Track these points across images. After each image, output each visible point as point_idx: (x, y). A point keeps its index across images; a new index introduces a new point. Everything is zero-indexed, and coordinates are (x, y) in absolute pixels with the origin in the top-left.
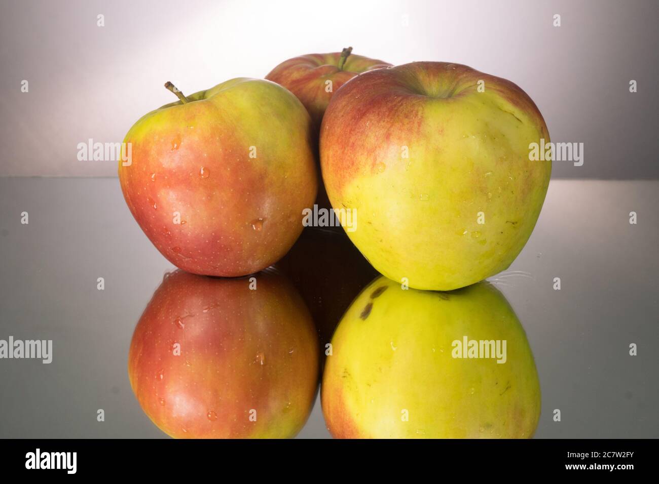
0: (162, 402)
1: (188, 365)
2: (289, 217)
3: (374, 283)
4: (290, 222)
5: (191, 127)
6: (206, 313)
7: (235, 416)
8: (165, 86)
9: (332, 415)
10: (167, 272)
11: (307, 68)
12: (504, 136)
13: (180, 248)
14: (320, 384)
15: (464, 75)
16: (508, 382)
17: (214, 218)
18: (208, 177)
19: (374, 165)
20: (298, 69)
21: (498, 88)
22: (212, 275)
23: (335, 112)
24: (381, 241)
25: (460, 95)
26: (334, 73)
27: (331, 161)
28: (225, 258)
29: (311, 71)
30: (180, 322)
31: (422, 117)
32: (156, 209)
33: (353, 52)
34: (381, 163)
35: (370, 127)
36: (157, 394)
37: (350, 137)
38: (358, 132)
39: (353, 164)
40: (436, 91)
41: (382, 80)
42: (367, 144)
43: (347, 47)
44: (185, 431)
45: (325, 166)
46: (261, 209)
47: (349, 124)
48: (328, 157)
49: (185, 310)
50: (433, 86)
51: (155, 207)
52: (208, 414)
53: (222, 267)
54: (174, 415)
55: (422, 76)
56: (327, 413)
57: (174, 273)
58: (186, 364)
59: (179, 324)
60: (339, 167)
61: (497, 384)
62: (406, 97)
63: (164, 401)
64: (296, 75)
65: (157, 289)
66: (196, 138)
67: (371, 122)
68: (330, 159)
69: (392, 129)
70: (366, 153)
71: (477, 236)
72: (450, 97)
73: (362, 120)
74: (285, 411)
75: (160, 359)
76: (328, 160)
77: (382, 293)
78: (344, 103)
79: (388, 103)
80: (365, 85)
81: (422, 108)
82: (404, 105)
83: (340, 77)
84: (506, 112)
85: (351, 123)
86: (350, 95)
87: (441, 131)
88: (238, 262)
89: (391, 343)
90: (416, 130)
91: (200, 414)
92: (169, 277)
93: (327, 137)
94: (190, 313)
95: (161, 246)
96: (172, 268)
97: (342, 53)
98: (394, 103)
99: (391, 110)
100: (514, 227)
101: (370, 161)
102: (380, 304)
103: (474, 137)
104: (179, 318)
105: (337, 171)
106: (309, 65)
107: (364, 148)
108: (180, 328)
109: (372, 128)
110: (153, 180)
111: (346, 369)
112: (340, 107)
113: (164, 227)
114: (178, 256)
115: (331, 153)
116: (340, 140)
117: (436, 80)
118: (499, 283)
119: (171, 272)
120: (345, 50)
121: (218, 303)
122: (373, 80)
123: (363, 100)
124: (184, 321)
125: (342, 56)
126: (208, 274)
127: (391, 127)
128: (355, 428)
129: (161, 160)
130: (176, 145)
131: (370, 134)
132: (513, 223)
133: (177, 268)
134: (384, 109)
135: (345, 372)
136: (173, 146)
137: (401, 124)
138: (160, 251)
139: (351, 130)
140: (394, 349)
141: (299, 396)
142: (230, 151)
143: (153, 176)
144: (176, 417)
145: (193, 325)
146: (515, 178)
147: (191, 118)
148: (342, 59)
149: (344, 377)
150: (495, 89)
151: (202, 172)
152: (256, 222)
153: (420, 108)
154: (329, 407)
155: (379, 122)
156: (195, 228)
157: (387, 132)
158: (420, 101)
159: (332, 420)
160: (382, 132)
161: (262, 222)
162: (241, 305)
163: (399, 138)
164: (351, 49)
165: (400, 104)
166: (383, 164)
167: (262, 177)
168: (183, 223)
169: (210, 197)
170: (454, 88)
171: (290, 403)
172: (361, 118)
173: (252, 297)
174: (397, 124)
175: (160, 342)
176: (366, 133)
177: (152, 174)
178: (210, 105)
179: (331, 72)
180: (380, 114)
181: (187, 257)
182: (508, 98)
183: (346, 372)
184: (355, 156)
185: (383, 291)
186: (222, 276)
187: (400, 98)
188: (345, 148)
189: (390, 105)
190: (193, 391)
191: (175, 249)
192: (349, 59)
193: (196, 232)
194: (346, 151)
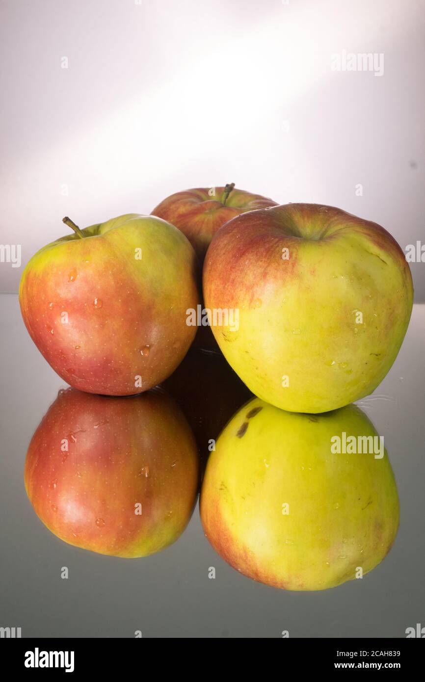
0: (55, 509)
1: (79, 476)
2: (174, 343)
3: (249, 405)
4: (175, 348)
5: (87, 262)
6: (97, 429)
7: (121, 523)
8: (63, 221)
9: (209, 523)
10: (62, 388)
11: (193, 203)
12: (370, 276)
13: (74, 370)
14: (199, 494)
15: (336, 218)
16: (370, 498)
17: (105, 344)
18: (101, 307)
19: (251, 300)
20: (185, 204)
21: (366, 231)
22: (102, 394)
23: (217, 249)
24: (257, 369)
25: (331, 237)
26: (218, 208)
27: (213, 294)
28: (115, 379)
29: (196, 206)
30: (72, 437)
31: (296, 258)
32: (53, 335)
33: (236, 187)
34: (258, 299)
35: (249, 266)
36: (50, 502)
37: (231, 274)
38: (238, 270)
39: (232, 299)
40: (309, 231)
41: (261, 221)
42: (245, 282)
43: (230, 183)
44: (75, 535)
45: (207, 298)
46: (149, 336)
47: (230, 262)
48: (210, 290)
49: (77, 426)
50: (307, 227)
51: (52, 333)
52: (97, 521)
53: (113, 387)
54: (66, 521)
55: (297, 217)
56: (205, 521)
57: (68, 390)
58: (78, 475)
59: (72, 438)
60: (220, 301)
61: (359, 499)
62: (282, 239)
63: (57, 508)
64: (182, 210)
65: (51, 404)
66: (90, 271)
67: (250, 260)
68: (212, 292)
69: (269, 268)
70: (245, 290)
71: (344, 367)
72: (322, 239)
73: (242, 258)
74: (167, 519)
75: (53, 470)
76: (210, 293)
77: (256, 414)
78: (226, 242)
79: (265, 244)
80: (245, 225)
81: (296, 250)
82: (280, 246)
83: (222, 212)
84: (372, 254)
85: (231, 260)
86: (231, 234)
87: (313, 272)
88: (126, 383)
89: (265, 460)
90: (290, 270)
91: (89, 521)
92: (63, 393)
93: (210, 272)
94: (81, 428)
95: (56, 367)
96: (66, 386)
97: (225, 188)
98: (271, 244)
99: (268, 250)
100: (378, 359)
101: (248, 298)
102: (255, 424)
103: (342, 277)
104: (72, 433)
105: (218, 304)
106: (194, 200)
107: (243, 285)
108: (72, 442)
109: (250, 267)
110: (51, 309)
111: (222, 482)
112: (222, 245)
113: (60, 351)
114: (72, 376)
115: (213, 287)
116: (221, 276)
117: (310, 222)
118: (364, 407)
119: (65, 389)
120: (227, 185)
121: (108, 420)
122: (253, 221)
123: (243, 240)
124: (76, 436)
125: (225, 192)
126: (99, 393)
127: (267, 267)
128: (230, 536)
129: (58, 291)
130: (72, 278)
131: (249, 272)
132: (377, 355)
133: (69, 386)
134: (262, 250)
135: (221, 485)
136: (70, 278)
137: (277, 264)
138: (55, 371)
139: (231, 267)
140: (267, 466)
141: (179, 506)
142: (122, 284)
143: (51, 305)
144: (67, 524)
145: (84, 440)
146: (379, 315)
147: (87, 252)
148: (224, 195)
149: (221, 489)
150: (363, 233)
151: (96, 302)
152: (144, 348)
153: (295, 250)
154: (207, 516)
155: (257, 261)
156: (88, 353)
157: (264, 271)
158: (294, 244)
159: (209, 528)
160: (260, 270)
161: (149, 348)
162: (128, 422)
163: (275, 277)
164: (233, 185)
165: (277, 245)
166: (260, 300)
167: (150, 308)
168: (77, 347)
169: (103, 325)
170: (326, 230)
171: (171, 512)
172: (241, 257)
173: (139, 415)
174: (273, 264)
175: (54, 454)
176: (246, 271)
177: (50, 303)
178: (103, 240)
179: (215, 207)
180: (258, 254)
181: (81, 378)
182: (374, 241)
183: (223, 484)
184: (234, 292)
185: (258, 412)
186: (113, 395)
187: (277, 240)
188: (226, 284)
189: (267, 246)
190: (83, 499)
191: (69, 371)
192: (231, 194)
193: (89, 356)
194: (226, 287)
